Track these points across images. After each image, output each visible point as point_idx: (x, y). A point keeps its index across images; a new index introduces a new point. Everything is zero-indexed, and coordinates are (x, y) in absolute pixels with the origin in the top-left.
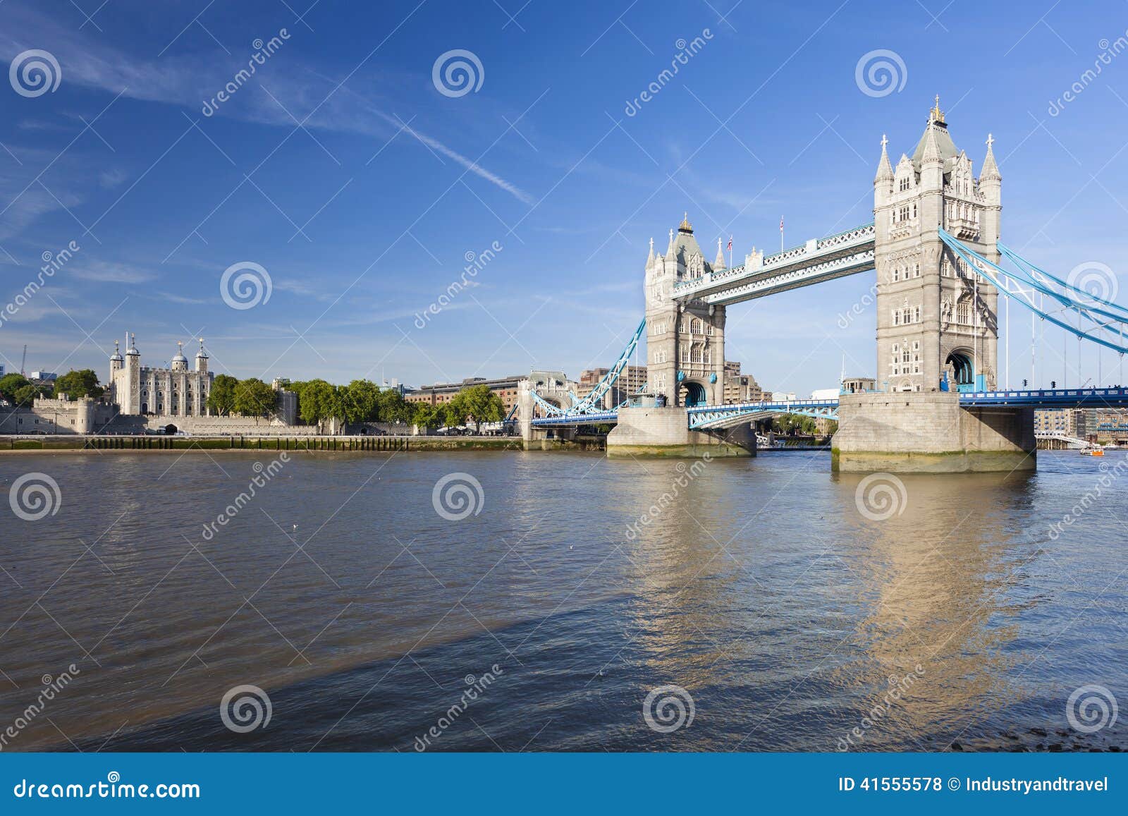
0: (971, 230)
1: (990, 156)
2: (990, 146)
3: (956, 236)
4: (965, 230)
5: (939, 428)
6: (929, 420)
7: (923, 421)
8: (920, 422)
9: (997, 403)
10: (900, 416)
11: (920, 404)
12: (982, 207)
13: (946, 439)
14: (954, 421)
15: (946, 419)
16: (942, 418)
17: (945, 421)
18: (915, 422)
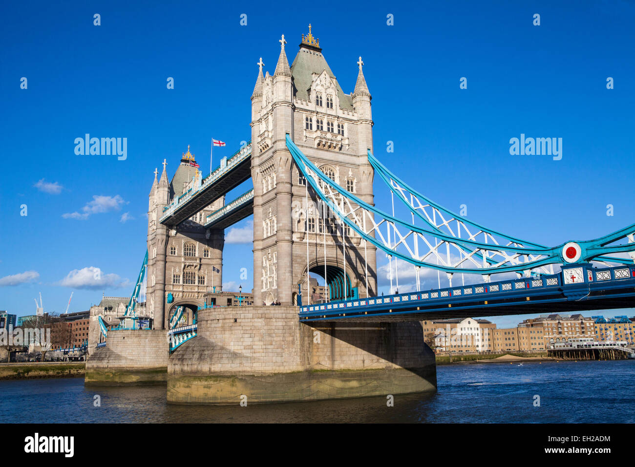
0: (331, 140)
1: (361, 76)
2: (361, 67)
3: (316, 146)
4: (324, 141)
5: (269, 347)
6: (257, 338)
7: (251, 339)
8: (248, 341)
9: (319, 317)
10: (227, 335)
11: (247, 320)
12: (351, 120)
13: (279, 359)
14: (291, 338)
15: (279, 336)
16: (274, 335)
17: (278, 339)
18: (242, 340)
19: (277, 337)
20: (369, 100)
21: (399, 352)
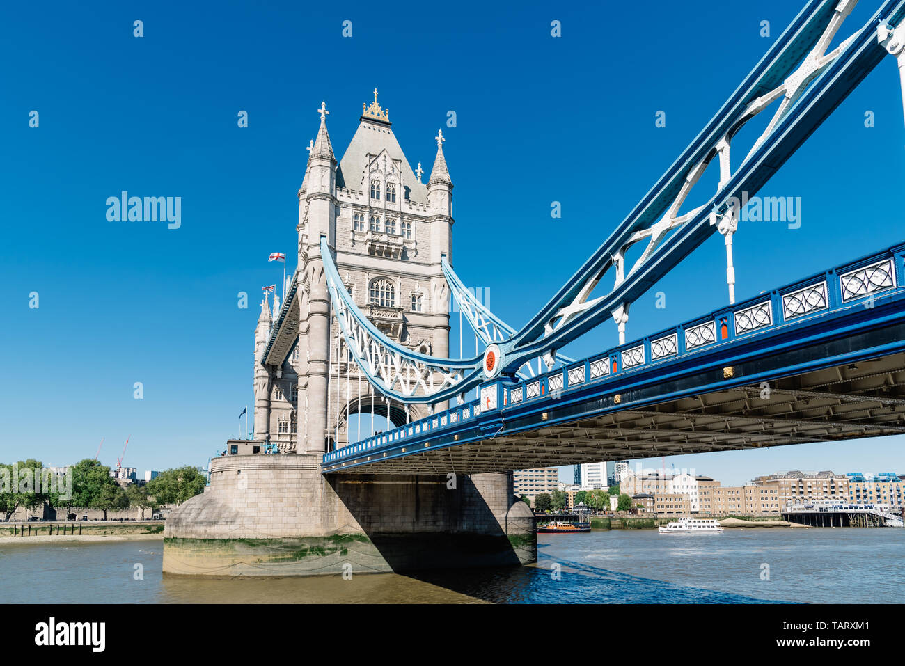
0: (389, 244)
1: (440, 156)
2: (440, 145)
3: (366, 253)
4: (378, 245)
6: (263, 494)
7: (256, 495)
8: (252, 497)
10: (230, 490)
12: (420, 217)
13: (291, 520)
14: (309, 495)
15: (293, 492)
16: (286, 490)
17: (291, 495)
18: (245, 496)
19: (290, 492)
20: (447, 188)
21: (466, 512)
